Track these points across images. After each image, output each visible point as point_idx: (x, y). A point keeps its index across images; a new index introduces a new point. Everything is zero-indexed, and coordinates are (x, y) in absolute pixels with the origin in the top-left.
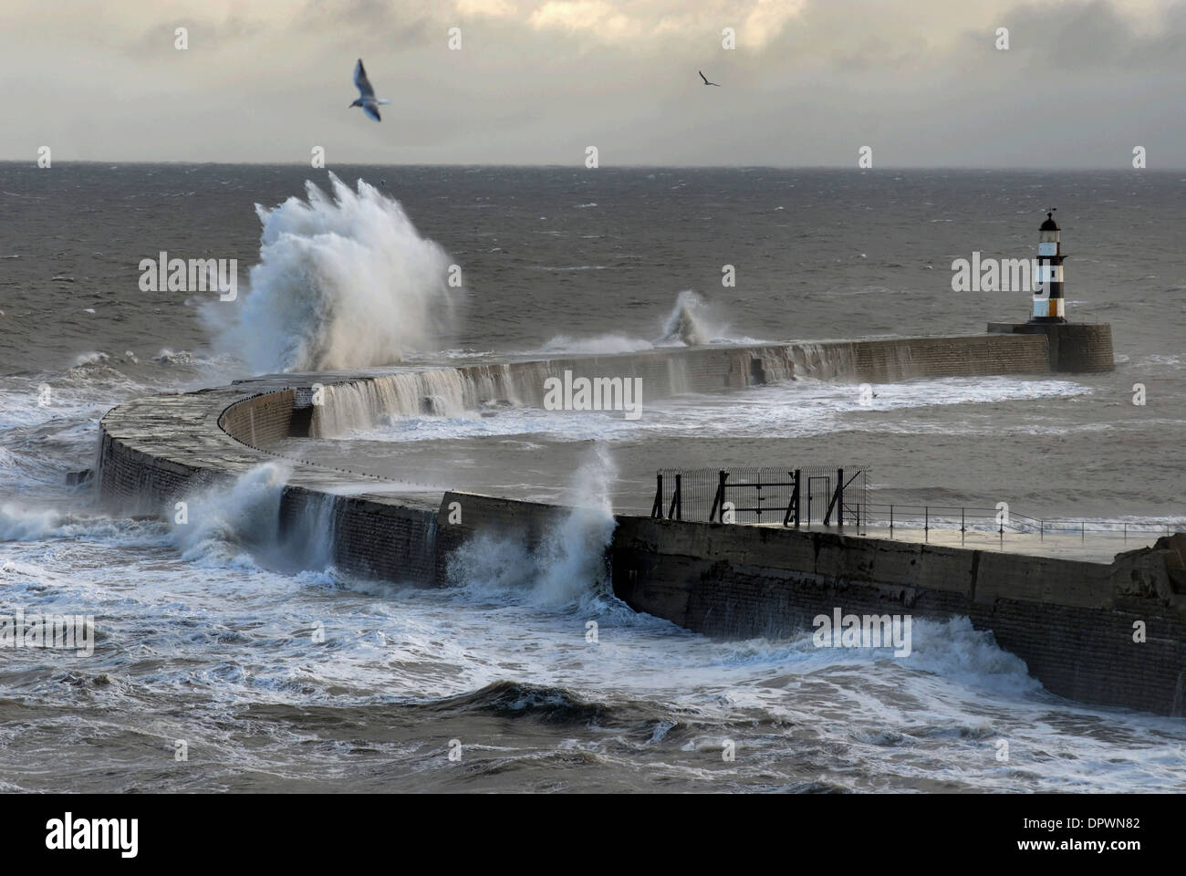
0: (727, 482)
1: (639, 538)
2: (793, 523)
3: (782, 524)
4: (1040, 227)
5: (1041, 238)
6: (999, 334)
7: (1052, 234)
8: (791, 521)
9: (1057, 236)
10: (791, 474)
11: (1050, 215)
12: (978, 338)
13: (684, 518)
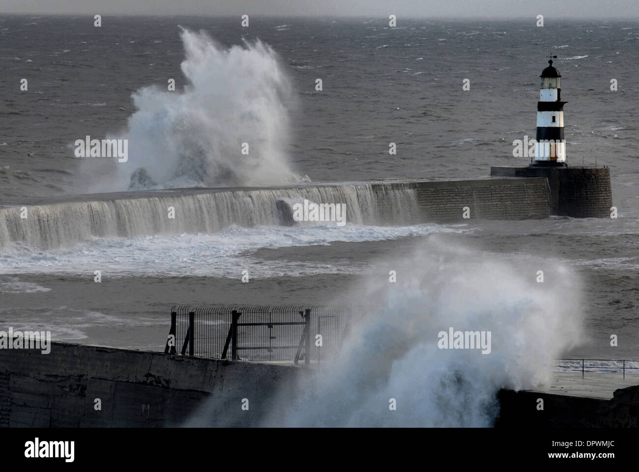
0: (239, 322)
1: (153, 373)
2: (303, 361)
3: (292, 362)
4: (540, 74)
5: (542, 84)
6: (502, 178)
7: (553, 81)
8: (302, 359)
9: (558, 82)
10: (301, 313)
11: (551, 62)
12: (482, 181)
13: (195, 355)
